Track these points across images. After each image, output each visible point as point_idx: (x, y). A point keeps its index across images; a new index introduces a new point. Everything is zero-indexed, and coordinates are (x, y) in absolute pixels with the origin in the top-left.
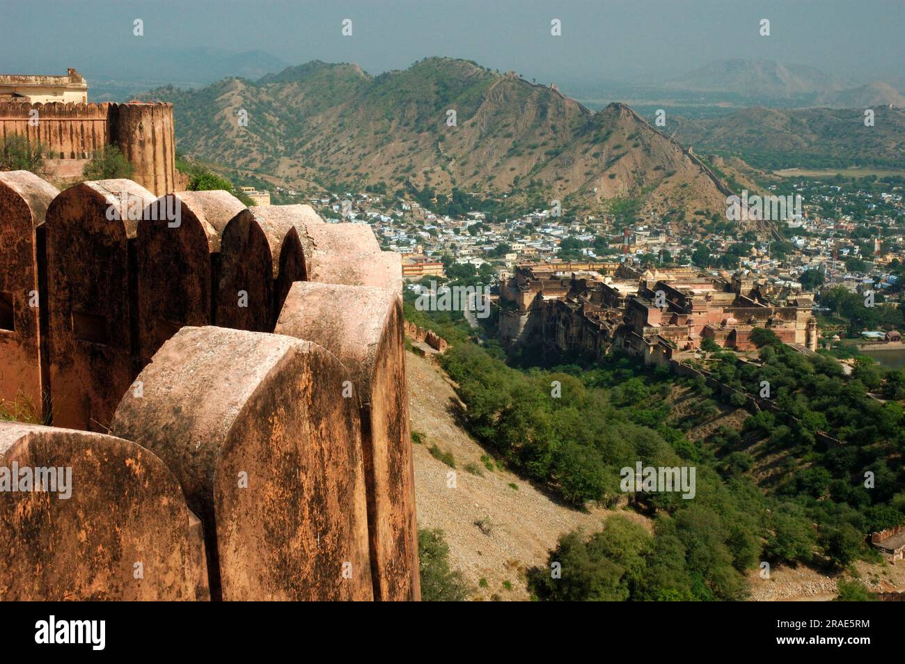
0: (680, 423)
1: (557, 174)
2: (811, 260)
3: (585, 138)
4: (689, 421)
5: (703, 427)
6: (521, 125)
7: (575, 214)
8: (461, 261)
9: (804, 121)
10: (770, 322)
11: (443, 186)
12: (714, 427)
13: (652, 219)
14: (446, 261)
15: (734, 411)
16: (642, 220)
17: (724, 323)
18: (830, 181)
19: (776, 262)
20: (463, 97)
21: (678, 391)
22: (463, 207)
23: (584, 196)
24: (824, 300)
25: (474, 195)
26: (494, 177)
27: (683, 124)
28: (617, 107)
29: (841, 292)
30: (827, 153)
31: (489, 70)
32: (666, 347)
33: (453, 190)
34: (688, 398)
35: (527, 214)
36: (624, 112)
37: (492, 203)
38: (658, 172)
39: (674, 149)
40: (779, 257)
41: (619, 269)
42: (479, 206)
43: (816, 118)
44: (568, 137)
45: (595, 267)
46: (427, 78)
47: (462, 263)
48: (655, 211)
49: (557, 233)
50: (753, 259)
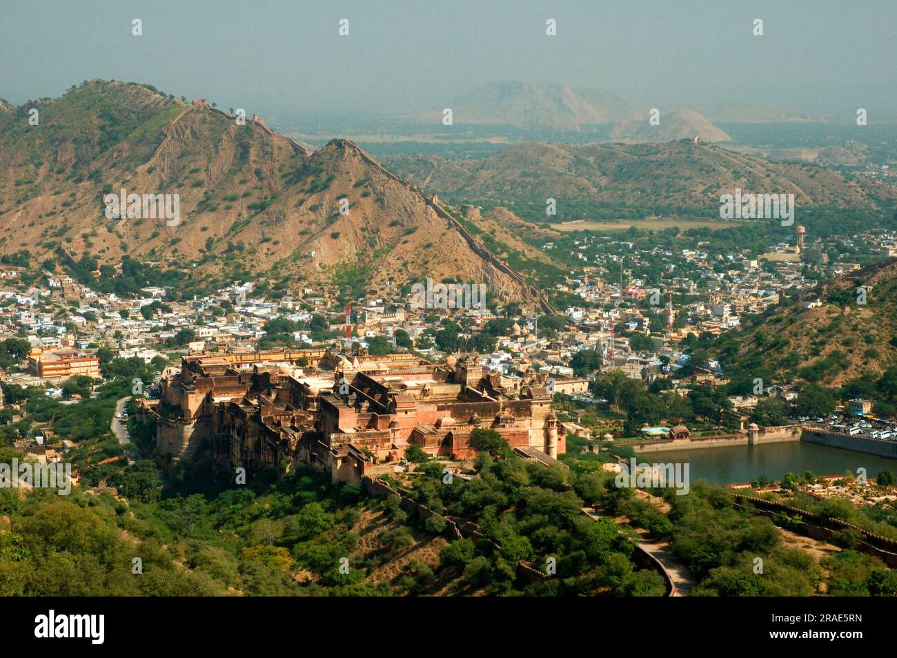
0: (365, 559)
1: (263, 234)
2: (588, 337)
3: (299, 186)
4: (375, 557)
5: (392, 565)
6: (214, 169)
7: (287, 287)
8: (125, 355)
9: (591, 159)
10: (497, 421)
11: (109, 254)
12: (405, 562)
13: (388, 290)
14: (104, 356)
15: (430, 540)
16: (374, 292)
17: (438, 424)
18: (621, 236)
19: (544, 342)
20: (137, 134)
21: (368, 517)
22: (136, 281)
23: (299, 263)
24: (598, 389)
25: (152, 264)
26: (179, 240)
27: (439, 166)
28: (340, 144)
29: (618, 377)
30: (621, 201)
31: (172, 97)
32: (357, 459)
33: (123, 258)
34: (378, 526)
35: (222, 288)
36: (348, 151)
37: (176, 274)
38: (395, 229)
39: (414, 198)
40: (549, 336)
41: (325, 357)
42: (157, 279)
43: (606, 155)
44: (279, 185)
45: (292, 356)
46: (88, 109)
47: (127, 357)
48: (391, 279)
49: (263, 312)
50: (515, 338)
